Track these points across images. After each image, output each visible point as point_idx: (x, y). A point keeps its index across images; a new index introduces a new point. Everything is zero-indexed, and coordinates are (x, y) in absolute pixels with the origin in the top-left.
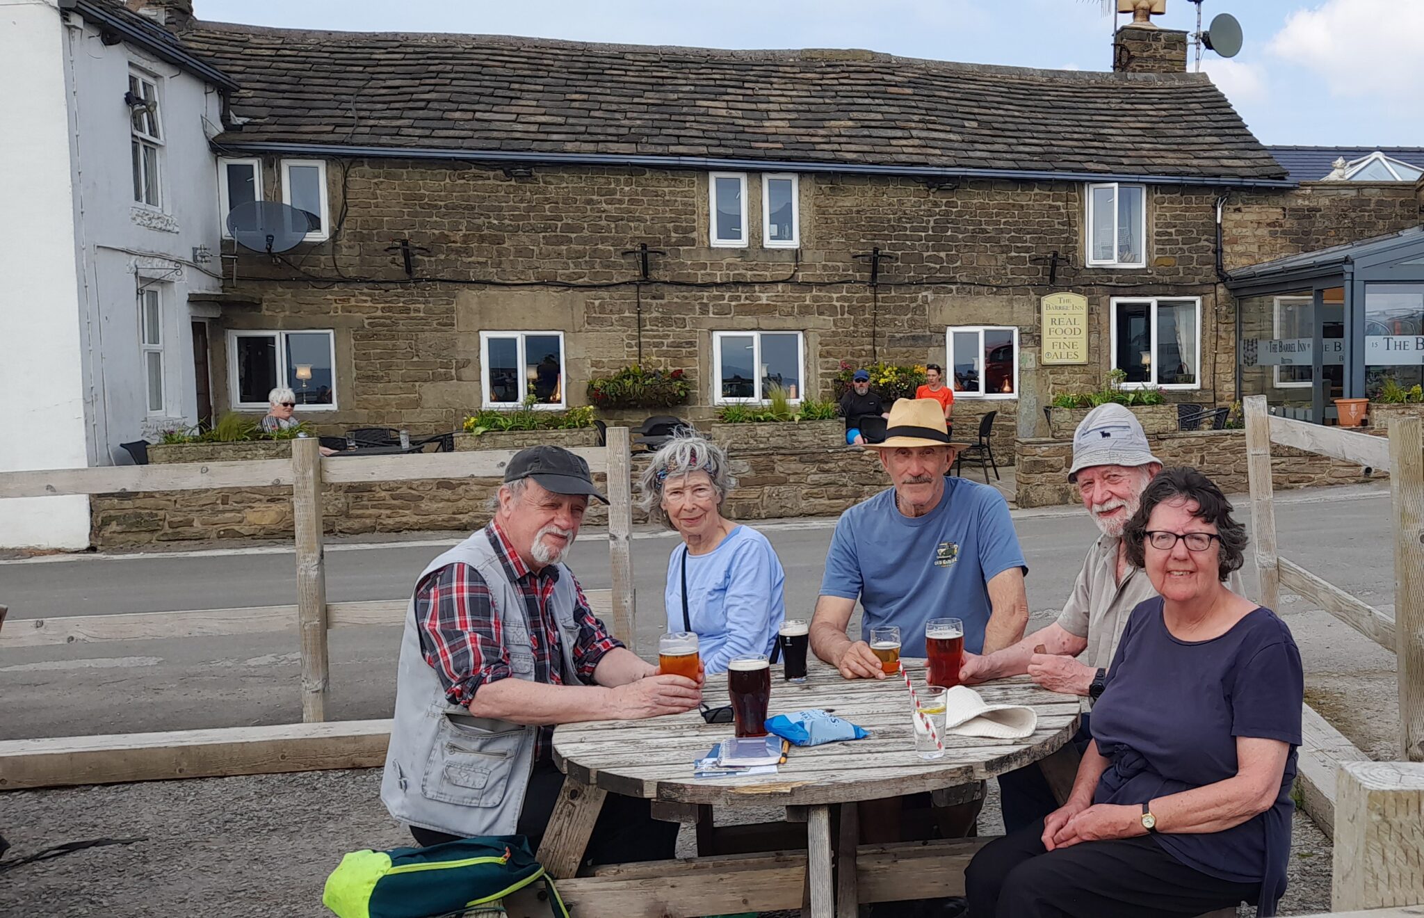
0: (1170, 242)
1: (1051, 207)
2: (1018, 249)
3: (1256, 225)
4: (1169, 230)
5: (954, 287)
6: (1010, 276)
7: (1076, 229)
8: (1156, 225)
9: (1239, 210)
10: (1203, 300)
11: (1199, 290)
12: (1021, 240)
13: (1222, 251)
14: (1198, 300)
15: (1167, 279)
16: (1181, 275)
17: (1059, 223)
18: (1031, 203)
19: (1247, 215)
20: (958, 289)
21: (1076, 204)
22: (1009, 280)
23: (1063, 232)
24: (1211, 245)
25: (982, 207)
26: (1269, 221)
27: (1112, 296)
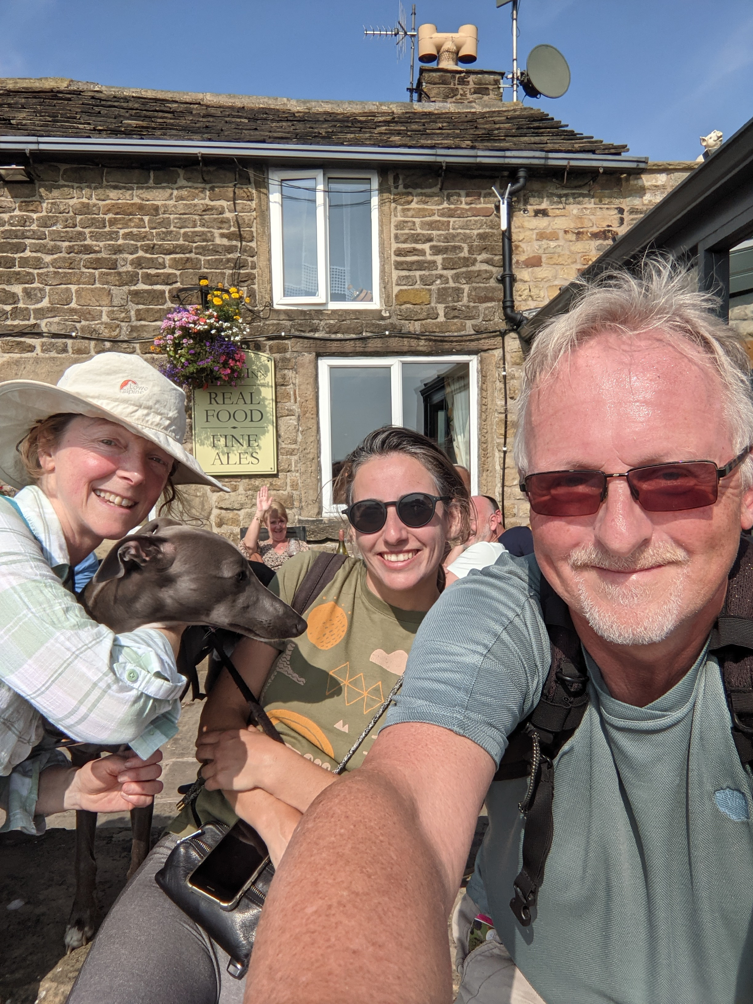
0: (420, 265)
1: (207, 209)
2: (148, 279)
3: (574, 237)
4: (419, 246)
5: (36, 342)
6: (135, 323)
7: (253, 244)
8: (396, 237)
9: (544, 213)
10: (481, 362)
11: (473, 345)
12: (153, 264)
13: (513, 279)
14: (474, 362)
15: (415, 327)
16: (441, 319)
17: (222, 235)
18: (172, 202)
19: (557, 220)
20: (43, 345)
21: (254, 204)
22: (133, 329)
23: (230, 249)
24: (494, 270)
25: (85, 209)
26: (595, 229)
27: (319, 355)
